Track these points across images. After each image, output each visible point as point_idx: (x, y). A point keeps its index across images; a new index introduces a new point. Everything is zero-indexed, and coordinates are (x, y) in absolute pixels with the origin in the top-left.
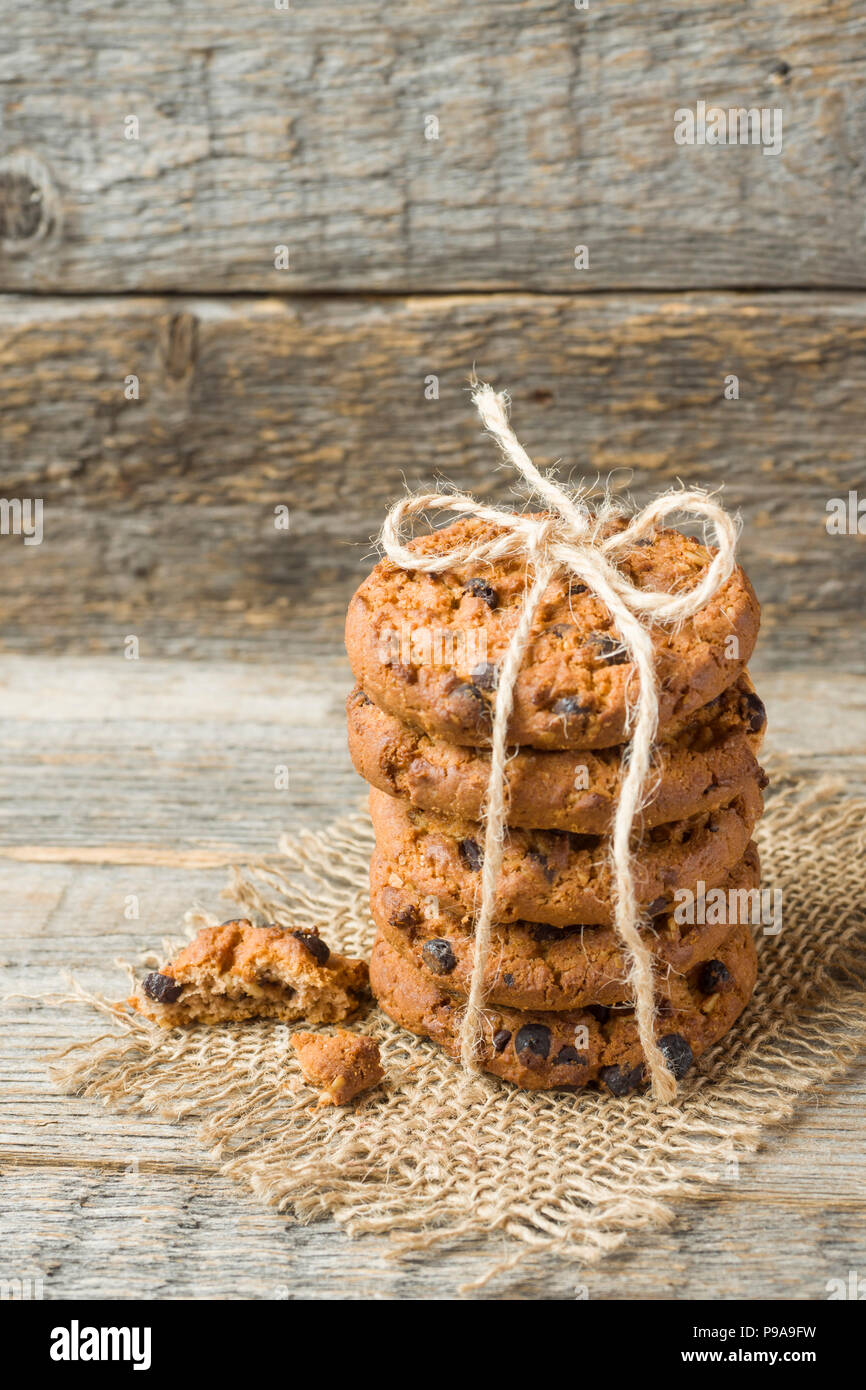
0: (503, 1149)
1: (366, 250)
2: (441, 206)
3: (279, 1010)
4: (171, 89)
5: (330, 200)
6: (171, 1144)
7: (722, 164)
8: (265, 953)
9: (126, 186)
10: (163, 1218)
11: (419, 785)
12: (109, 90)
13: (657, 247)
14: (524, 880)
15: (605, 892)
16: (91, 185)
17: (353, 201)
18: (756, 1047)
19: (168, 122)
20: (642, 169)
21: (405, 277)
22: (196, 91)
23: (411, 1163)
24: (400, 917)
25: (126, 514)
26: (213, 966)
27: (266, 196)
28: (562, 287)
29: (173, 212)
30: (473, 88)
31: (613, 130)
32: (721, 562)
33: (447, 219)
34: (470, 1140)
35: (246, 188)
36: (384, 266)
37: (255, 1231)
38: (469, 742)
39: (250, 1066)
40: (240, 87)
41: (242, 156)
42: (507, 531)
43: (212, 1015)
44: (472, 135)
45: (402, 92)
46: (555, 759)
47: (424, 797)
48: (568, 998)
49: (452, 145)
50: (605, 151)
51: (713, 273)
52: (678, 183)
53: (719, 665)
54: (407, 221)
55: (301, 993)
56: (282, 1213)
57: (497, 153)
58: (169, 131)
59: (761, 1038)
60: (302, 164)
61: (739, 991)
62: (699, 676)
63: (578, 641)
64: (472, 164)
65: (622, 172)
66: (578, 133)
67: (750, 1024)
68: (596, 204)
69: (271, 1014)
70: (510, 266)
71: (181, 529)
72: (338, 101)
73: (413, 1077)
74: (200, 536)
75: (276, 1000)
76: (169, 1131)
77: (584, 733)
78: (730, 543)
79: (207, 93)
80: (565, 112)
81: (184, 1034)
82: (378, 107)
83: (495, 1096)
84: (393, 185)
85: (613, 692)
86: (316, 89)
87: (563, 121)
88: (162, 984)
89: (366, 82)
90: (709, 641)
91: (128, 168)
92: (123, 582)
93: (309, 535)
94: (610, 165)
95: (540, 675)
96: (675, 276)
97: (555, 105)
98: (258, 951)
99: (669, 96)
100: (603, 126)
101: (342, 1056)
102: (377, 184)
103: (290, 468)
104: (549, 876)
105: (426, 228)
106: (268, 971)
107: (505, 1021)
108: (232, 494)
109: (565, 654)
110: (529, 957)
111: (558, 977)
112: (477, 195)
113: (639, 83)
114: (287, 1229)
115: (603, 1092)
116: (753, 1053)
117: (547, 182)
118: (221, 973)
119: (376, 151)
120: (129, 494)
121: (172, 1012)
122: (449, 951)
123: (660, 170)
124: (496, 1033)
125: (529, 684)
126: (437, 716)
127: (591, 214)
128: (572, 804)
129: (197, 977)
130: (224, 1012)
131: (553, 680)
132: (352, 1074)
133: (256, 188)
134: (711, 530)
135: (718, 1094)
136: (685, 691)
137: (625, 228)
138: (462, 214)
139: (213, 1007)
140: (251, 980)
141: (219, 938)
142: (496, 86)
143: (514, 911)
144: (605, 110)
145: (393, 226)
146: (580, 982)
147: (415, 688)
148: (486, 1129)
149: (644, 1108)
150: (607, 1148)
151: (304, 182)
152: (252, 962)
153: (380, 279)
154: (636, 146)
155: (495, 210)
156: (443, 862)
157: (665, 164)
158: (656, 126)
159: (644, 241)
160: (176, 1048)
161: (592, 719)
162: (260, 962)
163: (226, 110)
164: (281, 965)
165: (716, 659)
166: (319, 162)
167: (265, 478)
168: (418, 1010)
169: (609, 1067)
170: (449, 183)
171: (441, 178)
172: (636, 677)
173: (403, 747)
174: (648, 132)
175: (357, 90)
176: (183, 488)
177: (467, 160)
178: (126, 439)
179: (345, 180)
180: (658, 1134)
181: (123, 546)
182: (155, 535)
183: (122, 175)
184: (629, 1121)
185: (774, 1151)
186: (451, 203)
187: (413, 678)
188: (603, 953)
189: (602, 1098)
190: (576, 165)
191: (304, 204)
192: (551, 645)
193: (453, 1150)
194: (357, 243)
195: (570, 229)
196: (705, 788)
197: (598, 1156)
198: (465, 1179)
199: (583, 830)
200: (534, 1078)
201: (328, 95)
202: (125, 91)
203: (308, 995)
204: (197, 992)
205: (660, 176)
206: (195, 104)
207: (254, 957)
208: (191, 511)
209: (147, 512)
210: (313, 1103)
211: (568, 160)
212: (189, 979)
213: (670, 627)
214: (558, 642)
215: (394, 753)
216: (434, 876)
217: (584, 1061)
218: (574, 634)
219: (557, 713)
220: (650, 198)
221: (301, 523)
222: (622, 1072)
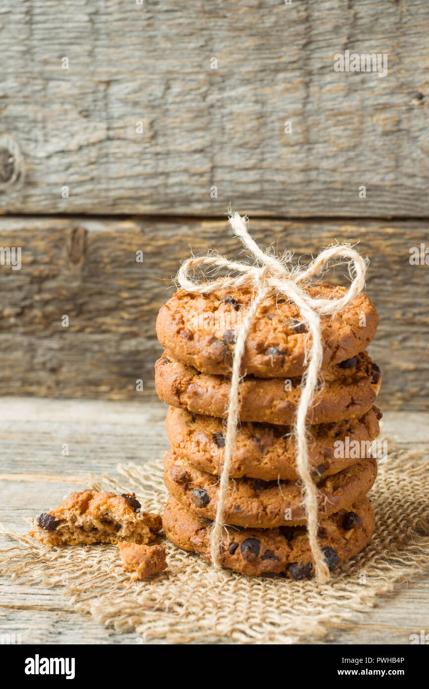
0: (232, 601)
1: (190, 192)
2: (231, 168)
3: (111, 538)
4: (87, 102)
5: (171, 165)
6: (48, 597)
7: (386, 148)
8: (105, 503)
9: (61, 155)
10: (41, 629)
11: (193, 397)
12: (54, 103)
13: (350, 193)
14: (248, 451)
15: (292, 460)
16: (42, 154)
17: (183, 165)
18: (374, 560)
19: (85, 120)
20: (342, 150)
21: (210, 208)
22: (100, 104)
23: (180, 605)
24: (180, 477)
25: (46, 337)
26: (76, 510)
27: (136, 161)
28: (296, 215)
29: (85, 170)
30: (251, 104)
31: (327, 128)
32: (358, 281)
33: (235, 176)
34: (213, 596)
35: (125, 157)
36: (199, 201)
37: (91, 636)
38: (220, 372)
39: (94, 563)
40: (124, 102)
41: (124, 139)
42: (244, 273)
43: (75, 539)
44: (249, 130)
45: (212, 106)
46: (266, 383)
47: (195, 404)
48: (270, 520)
49: (238, 135)
50: (321, 140)
51: (380, 208)
52: (362, 158)
53: (356, 337)
54: (213, 176)
55: (124, 526)
56: (107, 628)
57: (263, 140)
58: (85, 125)
59: (376, 557)
60: (156, 145)
61: (365, 530)
62: (345, 341)
63: (280, 321)
64: (249, 146)
65: (331, 151)
66: (307, 130)
67: (371, 550)
68: (317, 169)
69: (107, 541)
70: (268, 202)
71: (76, 346)
72: (178, 110)
73: (184, 569)
74: (86, 350)
75: (110, 532)
76: (47, 592)
77: (282, 366)
78: (363, 271)
79: (106, 105)
80: (300, 117)
81: (59, 550)
82: (199, 114)
83: (229, 579)
84: (205, 157)
85: (299, 345)
86: (165, 104)
87: (299, 123)
88: (48, 519)
89: (193, 100)
90: (351, 325)
91: (62, 145)
92: (43, 375)
93: (146, 350)
94: (324, 147)
95: (259, 337)
96: (359, 210)
97: (296, 114)
98: (101, 502)
99: (357, 110)
100: (321, 126)
101: (144, 552)
102: (197, 156)
103: (136, 313)
104: (262, 448)
105: (223, 181)
106: (107, 514)
107: (236, 537)
108: (104, 327)
109: (273, 327)
110: (249, 497)
111: (265, 508)
112: (250, 163)
113: (341, 103)
114: (110, 635)
115: (288, 578)
116: (372, 563)
117: (289, 156)
118: (81, 514)
119: (197, 138)
120: (47, 326)
121: (53, 537)
122: (206, 495)
123: (352, 151)
124: (230, 544)
125: (253, 340)
126: (203, 356)
127: (313, 175)
128: (275, 406)
129: (67, 516)
130: (82, 538)
131: (266, 338)
132: (150, 562)
133: (131, 157)
134: (353, 265)
135: (351, 580)
136: (338, 348)
137: (331, 182)
138: (242, 173)
139: (76, 534)
140: (97, 518)
141: (81, 496)
142: (264, 103)
143: (242, 469)
144: (322, 117)
145: (205, 179)
146: (277, 510)
147: (192, 343)
148: (223, 593)
149: (311, 586)
150: (290, 601)
151: (157, 154)
152: (98, 508)
153: (197, 208)
154: (339, 137)
155: (261, 171)
156: (204, 443)
157: (355, 147)
158: (350, 127)
159: (342, 190)
160: (54, 555)
161: (286, 358)
162: (102, 508)
163: (116, 115)
164: (114, 510)
165: (354, 334)
166: (166, 143)
167: (122, 318)
168: (187, 534)
169: (292, 564)
170: (236, 156)
171: (231, 153)
172: (311, 338)
173: (185, 379)
174: (346, 129)
175: (188, 104)
176: (78, 324)
177: (246, 143)
178: (47, 296)
179: (179, 153)
180: (318, 597)
181: (44, 355)
182: (61, 349)
183: (58, 149)
184: (302, 591)
185: (383, 607)
186: (237, 167)
187: (191, 338)
188: (290, 496)
189: (287, 581)
190: (306, 147)
191: (157, 166)
192: (266, 323)
193: (204, 600)
194: (185, 188)
195: (301, 183)
196: (347, 404)
197: (284, 605)
198: (210, 613)
199: (281, 423)
200: (251, 569)
201: (172, 107)
202: (62, 103)
203: (128, 527)
204: (67, 524)
205: (352, 154)
206: (100, 111)
207: (99, 506)
208: (81, 336)
209: (57, 337)
210: (128, 579)
211: (302, 144)
212: (63, 517)
213: (329, 316)
214: (270, 322)
215: (180, 383)
216: (199, 451)
217: (278, 559)
218: (278, 318)
219: (267, 355)
220: (346, 166)
221: (141, 343)
222: (299, 566)
